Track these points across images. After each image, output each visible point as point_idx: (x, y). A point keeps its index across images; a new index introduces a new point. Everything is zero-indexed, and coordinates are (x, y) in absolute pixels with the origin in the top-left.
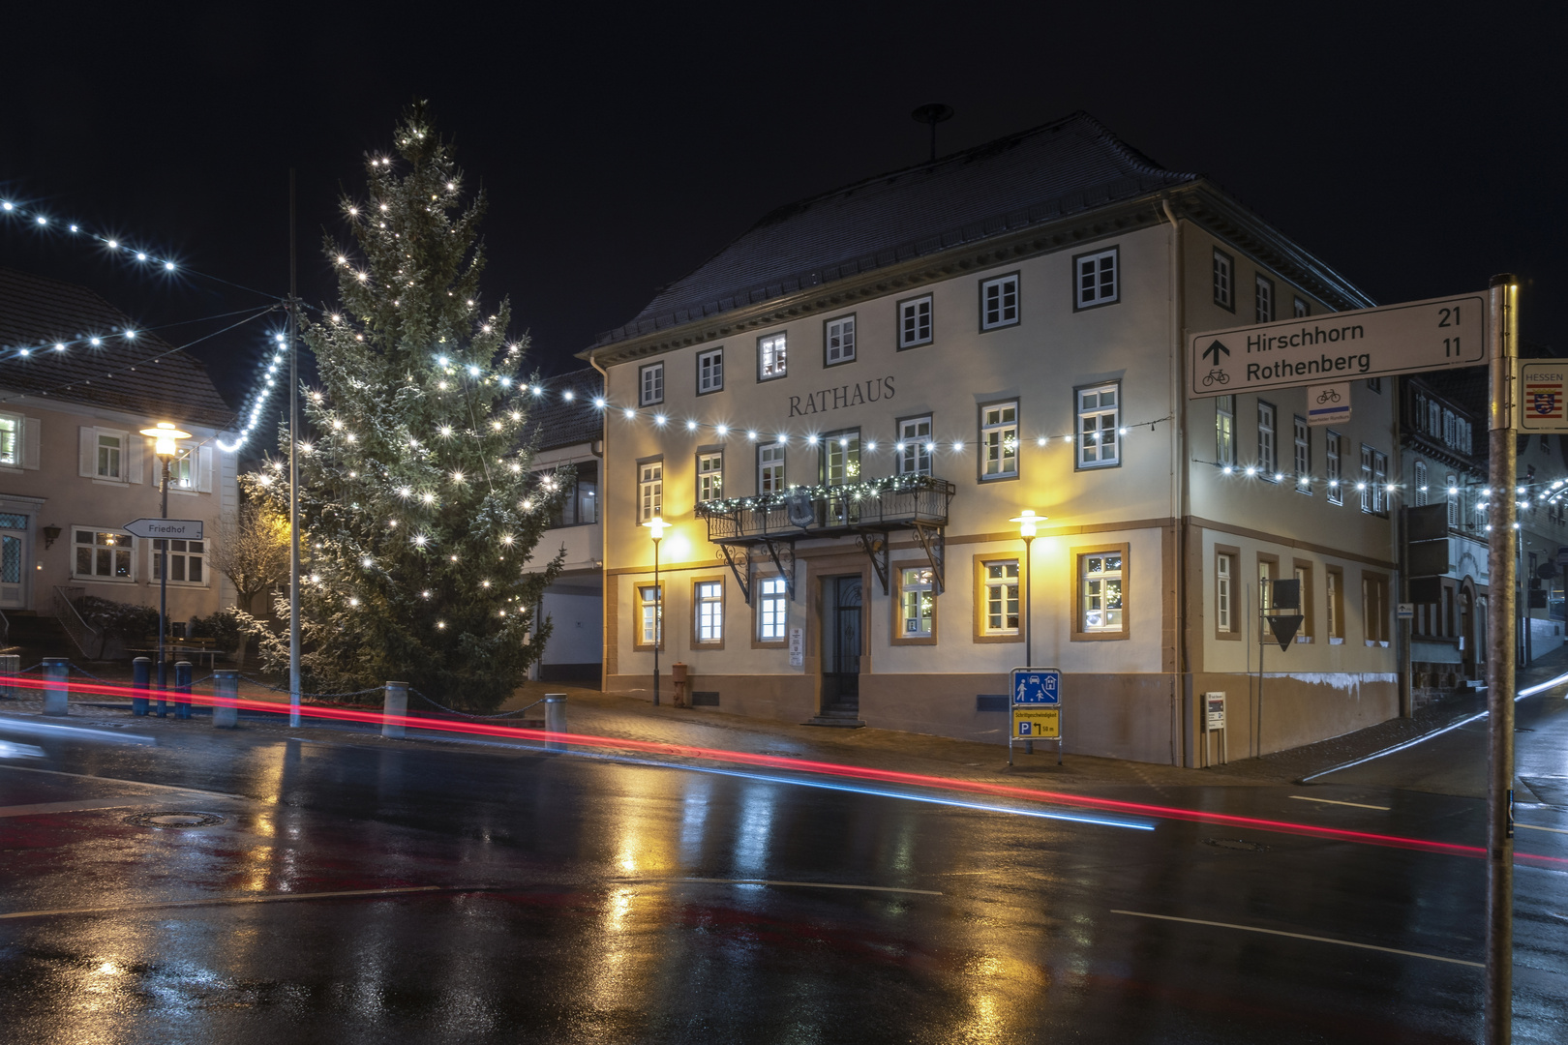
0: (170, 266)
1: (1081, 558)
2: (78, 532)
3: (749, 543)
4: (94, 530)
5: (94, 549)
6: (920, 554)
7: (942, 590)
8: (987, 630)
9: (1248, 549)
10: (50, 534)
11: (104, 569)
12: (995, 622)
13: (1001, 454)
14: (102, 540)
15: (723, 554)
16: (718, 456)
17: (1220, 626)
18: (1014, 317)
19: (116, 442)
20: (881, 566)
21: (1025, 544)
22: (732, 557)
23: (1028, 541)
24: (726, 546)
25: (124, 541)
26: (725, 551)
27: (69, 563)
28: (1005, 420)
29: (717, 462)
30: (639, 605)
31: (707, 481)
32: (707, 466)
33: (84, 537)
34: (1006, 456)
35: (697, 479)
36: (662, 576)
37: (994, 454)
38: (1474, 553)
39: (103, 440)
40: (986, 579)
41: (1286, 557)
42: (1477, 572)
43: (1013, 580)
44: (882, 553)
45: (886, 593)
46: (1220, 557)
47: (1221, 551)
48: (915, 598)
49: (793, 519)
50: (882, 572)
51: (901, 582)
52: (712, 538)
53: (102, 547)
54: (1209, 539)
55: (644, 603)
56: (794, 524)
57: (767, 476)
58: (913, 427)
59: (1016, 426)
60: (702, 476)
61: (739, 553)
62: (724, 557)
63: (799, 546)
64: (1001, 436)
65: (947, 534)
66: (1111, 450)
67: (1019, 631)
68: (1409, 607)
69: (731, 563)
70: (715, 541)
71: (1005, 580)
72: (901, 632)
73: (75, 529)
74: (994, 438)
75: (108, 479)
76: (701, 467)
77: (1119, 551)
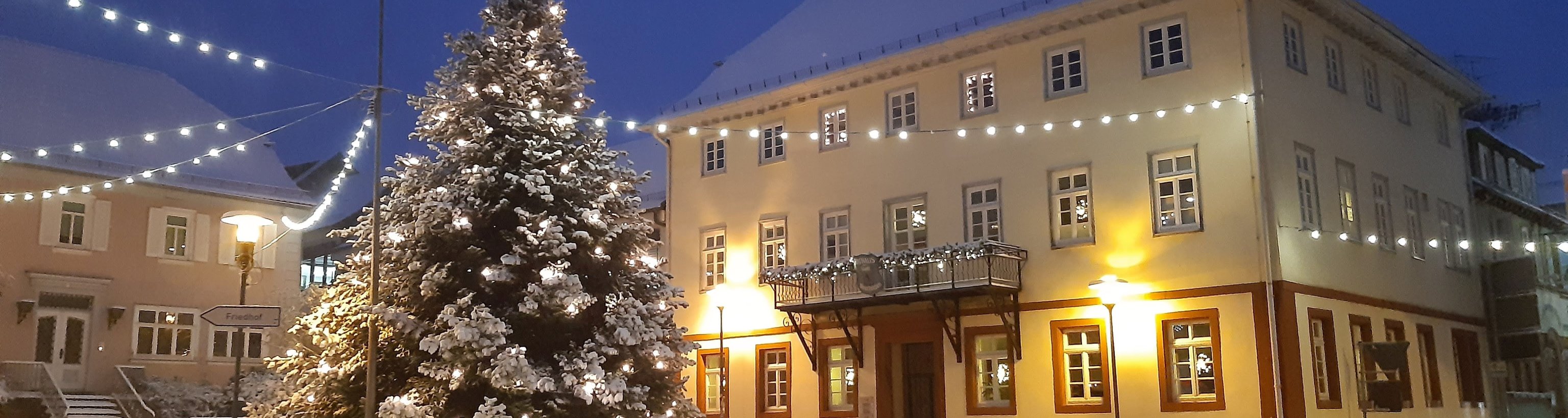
0: (260, 63)
1: (1165, 325)
2: (141, 312)
3: (815, 310)
4: (158, 310)
5: (156, 327)
6: (995, 320)
7: (1019, 357)
8: (1069, 399)
9: (1341, 312)
10: (114, 316)
11: (164, 349)
12: (1078, 391)
13: (1074, 220)
14: (163, 316)
15: (790, 321)
16: (782, 224)
17: (1321, 394)
18: (1080, 84)
19: (183, 222)
20: (953, 333)
21: (1107, 311)
22: (798, 323)
23: (1110, 307)
24: (793, 314)
25: (185, 319)
26: (792, 318)
27: (130, 345)
28: (1076, 186)
29: (780, 232)
30: (702, 374)
31: (770, 248)
32: (770, 233)
33: (146, 317)
34: (1079, 221)
35: (761, 244)
36: (726, 343)
37: (1066, 219)
38: (1554, 305)
39: (171, 220)
40: (1067, 347)
41: (1378, 318)
42: (1560, 324)
43: (1095, 347)
44: (953, 319)
45: (959, 361)
46: (1313, 322)
47: (1313, 314)
48: (989, 366)
49: (862, 286)
50: (955, 338)
51: (975, 350)
52: (778, 305)
53: (162, 326)
54: (1303, 304)
55: (707, 370)
56: (863, 292)
57: (831, 242)
58: (980, 193)
59: (1088, 191)
60: (766, 243)
61: (805, 319)
62: (791, 324)
63: (866, 311)
64: (1073, 202)
65: (1021, 300)
66: (1191, 213)
67: (1104, 400)
68: (1501, 365)
69: (797, 329)
70: (782, 309)
71: (1086, 348)
72: (977, 400)
73: (138, 309)
74: (1065, 204)
75: (174, 261)
76: (765, 234)
77: (1207, 318)
